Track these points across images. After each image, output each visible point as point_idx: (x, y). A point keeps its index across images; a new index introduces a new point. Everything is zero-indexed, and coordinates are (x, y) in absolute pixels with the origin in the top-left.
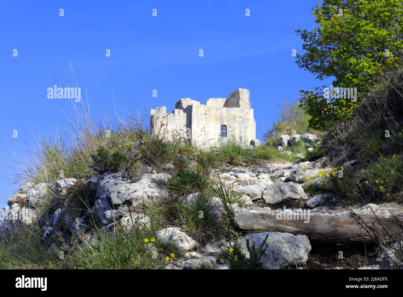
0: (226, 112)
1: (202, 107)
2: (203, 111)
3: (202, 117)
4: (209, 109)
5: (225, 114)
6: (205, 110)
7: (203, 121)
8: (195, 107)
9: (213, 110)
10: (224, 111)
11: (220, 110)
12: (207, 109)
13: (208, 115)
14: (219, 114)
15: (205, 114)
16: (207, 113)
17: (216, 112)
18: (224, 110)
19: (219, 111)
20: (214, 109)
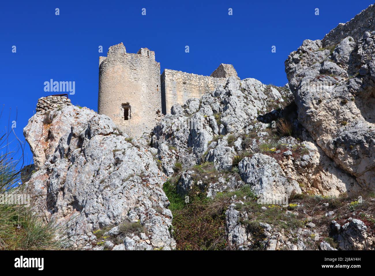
0: (212, 83)
1: (178, 74)
2: (181, 80)
3: (179, 87)
4: (189, 77)
5: (211, 86)
6: (183, 78)
7: (182, 93)
8: (168, 73)
9: (194, 79)
10: (210, 82)
11: (204, 79)
12: (186, 77)
13: (188, 86)
14: (203, 84)
15: (184, 83)
16: (187, 82)
17: (198, 81)
18: (210, 80)
19: (202, 80)
20: (195, 77)
